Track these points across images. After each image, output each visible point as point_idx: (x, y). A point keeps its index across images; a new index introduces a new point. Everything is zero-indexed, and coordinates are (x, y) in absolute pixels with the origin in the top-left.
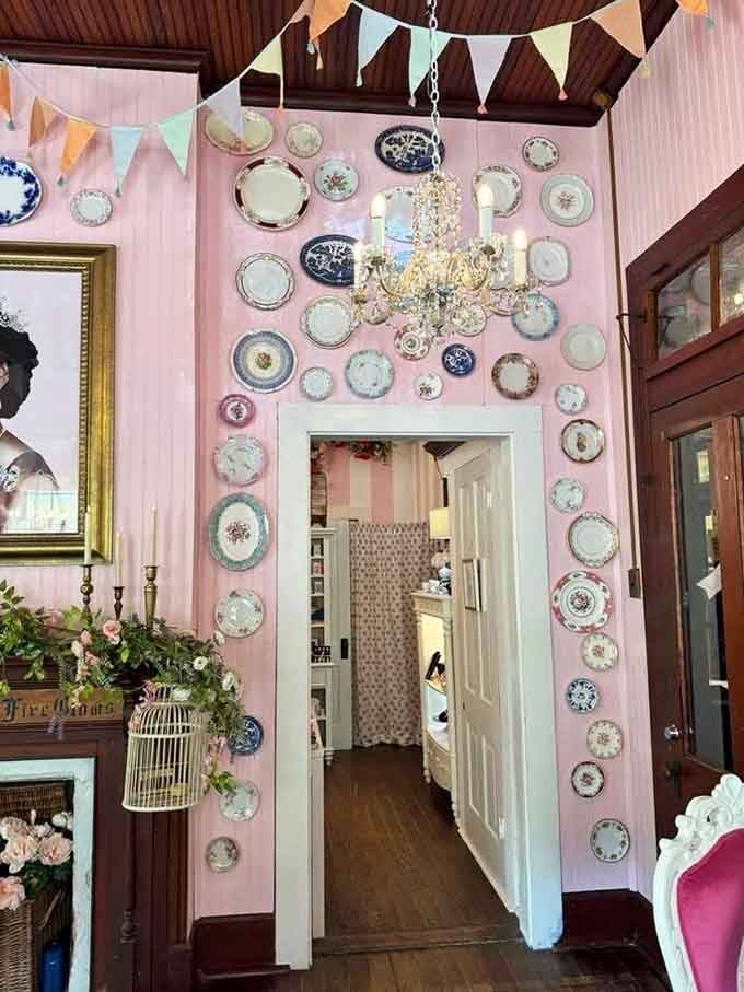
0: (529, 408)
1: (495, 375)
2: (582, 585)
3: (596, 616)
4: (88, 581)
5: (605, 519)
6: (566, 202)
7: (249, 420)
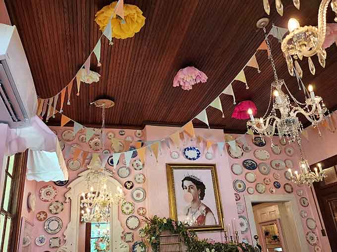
0: (292, 195)
1: (285, 188)
2: (311, 234)
3: (315, 241)
4: (226, 235)
5: (312, 219)
6: (290, 152)
7: (239, 199)
